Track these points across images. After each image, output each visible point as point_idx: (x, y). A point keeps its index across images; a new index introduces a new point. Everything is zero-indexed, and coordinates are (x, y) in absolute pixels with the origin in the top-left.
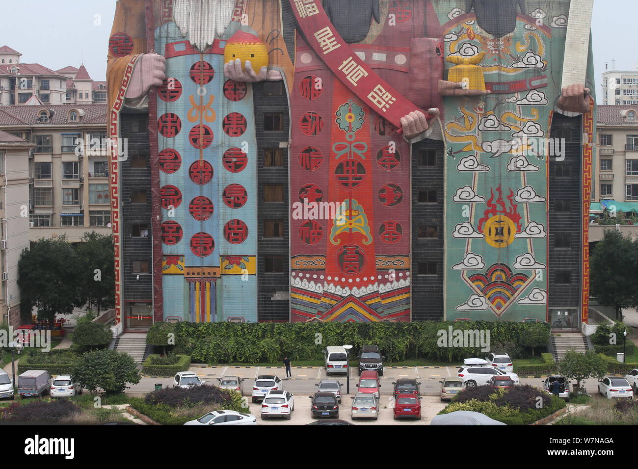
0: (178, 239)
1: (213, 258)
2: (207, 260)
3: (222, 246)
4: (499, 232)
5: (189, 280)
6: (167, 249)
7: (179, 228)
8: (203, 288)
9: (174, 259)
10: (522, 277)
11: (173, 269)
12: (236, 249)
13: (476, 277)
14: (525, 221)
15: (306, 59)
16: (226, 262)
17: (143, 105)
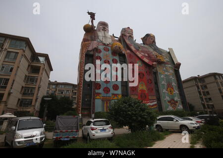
0: (100, 88)
1: (110, 94)
2: (108, 95)
3: (112, 91)
4: (171, 92)
5: (103, 100)
6: (97, 91)
7: (100, 85)
8: (107, 103)
9: (99, 94)
10: (177, 102)
11: (98, 97)
12: (116, 92)
13: (169, 102)
14: (174, 89)
15: (128, 51)
16: (113, 96)
17: (92, 53)
